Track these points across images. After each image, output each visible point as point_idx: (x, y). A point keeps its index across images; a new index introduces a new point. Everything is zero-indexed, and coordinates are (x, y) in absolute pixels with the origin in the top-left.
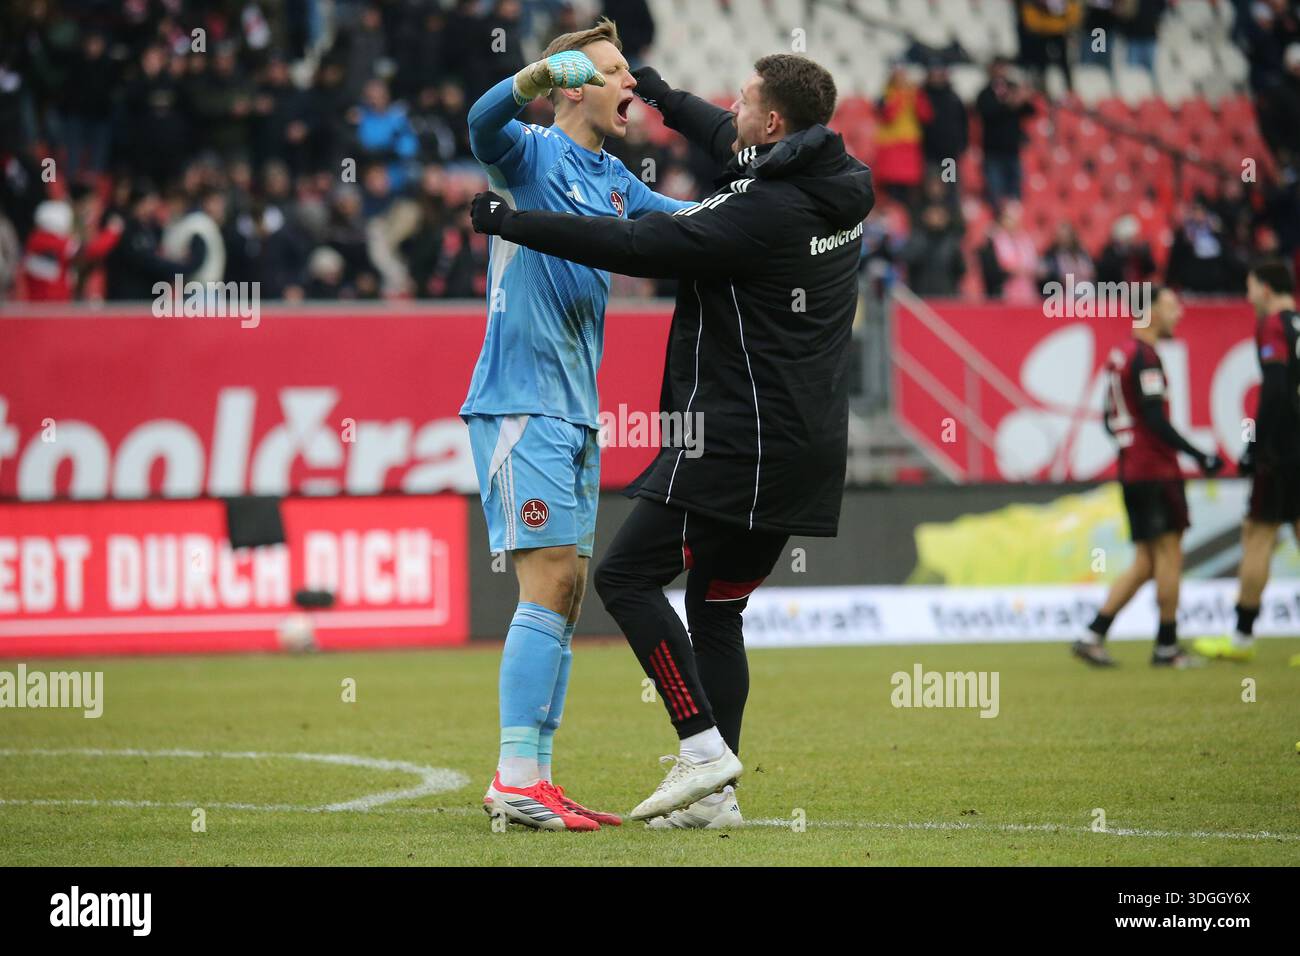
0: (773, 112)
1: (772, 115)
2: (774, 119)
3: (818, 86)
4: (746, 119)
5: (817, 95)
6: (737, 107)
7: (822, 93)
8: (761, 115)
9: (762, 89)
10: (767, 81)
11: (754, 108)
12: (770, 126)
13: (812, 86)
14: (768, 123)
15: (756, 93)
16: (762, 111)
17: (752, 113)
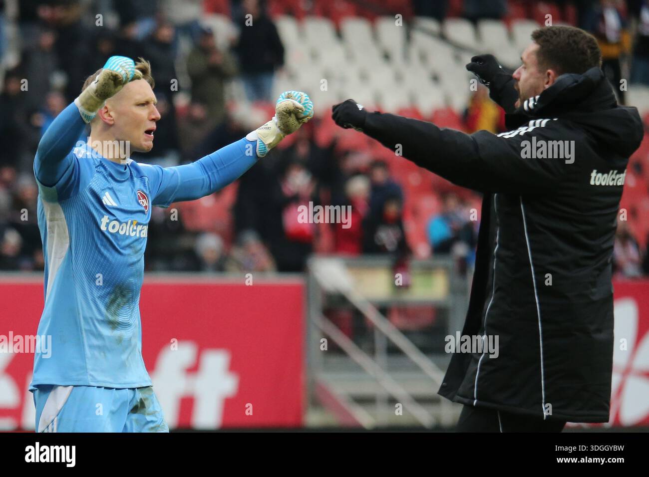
0: (549, 71)
1: (549, 74)
2: (551, 77)
3: (585, 46)
4: (526, 80)
5: (584, 53)
6: (519, 73)
7: (589, 51)
8: (539, 75)
9: (539, 53)
10: (542, 47)
11: (533, 69)
12: (547, 83)
13: (580, 46)
14: (546, 81)
15: (534, 57)
16: (540, 72)
17: (531, 74)
